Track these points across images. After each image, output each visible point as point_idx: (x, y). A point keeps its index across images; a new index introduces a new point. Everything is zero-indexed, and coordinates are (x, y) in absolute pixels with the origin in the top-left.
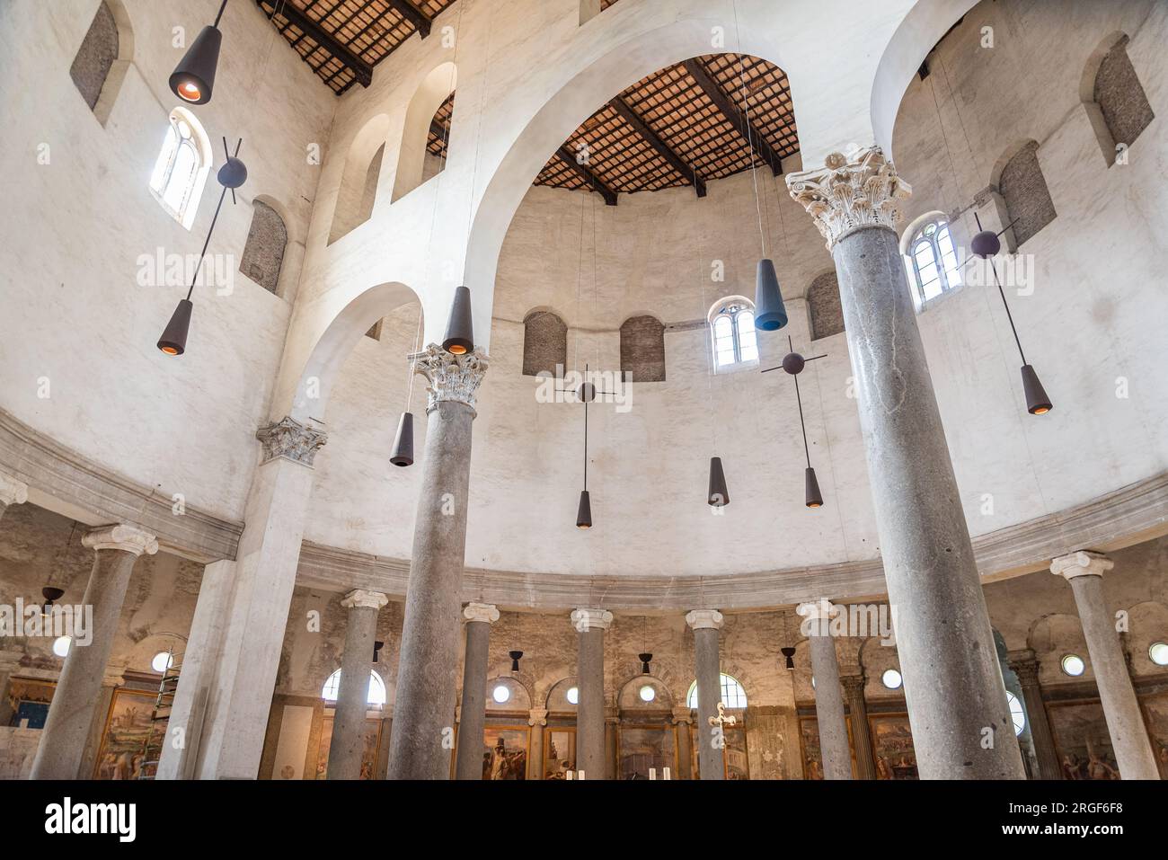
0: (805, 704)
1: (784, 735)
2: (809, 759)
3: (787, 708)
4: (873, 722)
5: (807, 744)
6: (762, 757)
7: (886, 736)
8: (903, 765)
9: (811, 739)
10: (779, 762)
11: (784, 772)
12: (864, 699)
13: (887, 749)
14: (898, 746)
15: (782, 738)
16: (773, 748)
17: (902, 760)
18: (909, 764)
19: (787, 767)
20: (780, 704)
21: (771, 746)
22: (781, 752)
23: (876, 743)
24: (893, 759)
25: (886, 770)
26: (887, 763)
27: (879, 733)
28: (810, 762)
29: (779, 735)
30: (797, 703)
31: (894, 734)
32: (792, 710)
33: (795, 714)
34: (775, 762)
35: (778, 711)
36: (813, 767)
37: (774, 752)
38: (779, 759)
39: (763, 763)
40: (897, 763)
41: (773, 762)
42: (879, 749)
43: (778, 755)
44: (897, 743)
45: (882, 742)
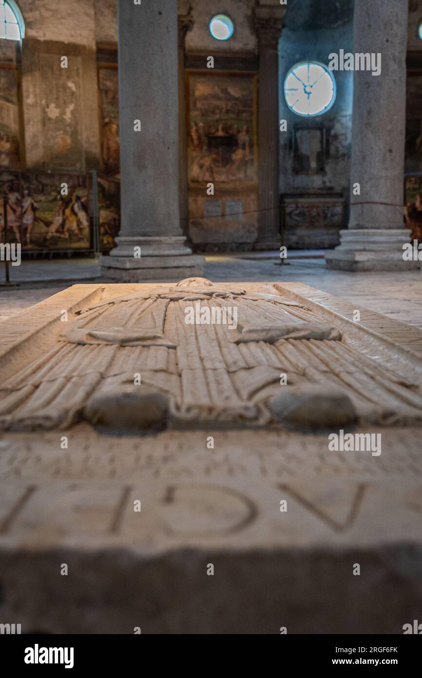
0: (106, 47)
1: (77, 85)
2: (107, 120)
3: (84, 47)
4: (191, 80)
5: (105, 100)
6: (44, 112)
7: (205, 98)
8: (220, 133)
9: (111, 95)
10: (68, 121)
11: (74, 134)
12: (184, 49)
13: (204, 114)
14: (217, 111)
15: (74, 89)
16: (61, 102)
17: (220, 128)
18: (227, 133)
19: (79, 128)
20: (73, 40)
21: (58, 99)
22: (71, 107)
23: (191, 105)
24: (209, 127)
25: (199, 138)
26: (201, 131)
27: (197, 93)
28: (107, 124)
29: (70, 84)
30: (97, 43)
31: (215, 97)
32: (91, 50)
33: (94, 56)
34: (63, 120)
35: (71, 50)
36: (110, 130)
37: (62, 106)
38: (68, 116)
39: (45, 120)
40: (213, 131)
41: (60, 120)
42: (194, 114)
43: (68, 111)
44: (217, 107)
45: (199, 105)
